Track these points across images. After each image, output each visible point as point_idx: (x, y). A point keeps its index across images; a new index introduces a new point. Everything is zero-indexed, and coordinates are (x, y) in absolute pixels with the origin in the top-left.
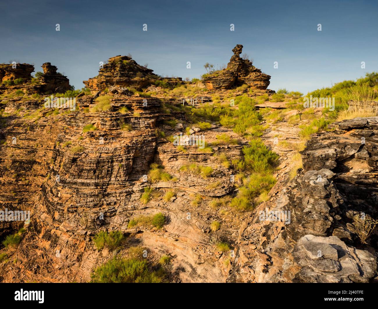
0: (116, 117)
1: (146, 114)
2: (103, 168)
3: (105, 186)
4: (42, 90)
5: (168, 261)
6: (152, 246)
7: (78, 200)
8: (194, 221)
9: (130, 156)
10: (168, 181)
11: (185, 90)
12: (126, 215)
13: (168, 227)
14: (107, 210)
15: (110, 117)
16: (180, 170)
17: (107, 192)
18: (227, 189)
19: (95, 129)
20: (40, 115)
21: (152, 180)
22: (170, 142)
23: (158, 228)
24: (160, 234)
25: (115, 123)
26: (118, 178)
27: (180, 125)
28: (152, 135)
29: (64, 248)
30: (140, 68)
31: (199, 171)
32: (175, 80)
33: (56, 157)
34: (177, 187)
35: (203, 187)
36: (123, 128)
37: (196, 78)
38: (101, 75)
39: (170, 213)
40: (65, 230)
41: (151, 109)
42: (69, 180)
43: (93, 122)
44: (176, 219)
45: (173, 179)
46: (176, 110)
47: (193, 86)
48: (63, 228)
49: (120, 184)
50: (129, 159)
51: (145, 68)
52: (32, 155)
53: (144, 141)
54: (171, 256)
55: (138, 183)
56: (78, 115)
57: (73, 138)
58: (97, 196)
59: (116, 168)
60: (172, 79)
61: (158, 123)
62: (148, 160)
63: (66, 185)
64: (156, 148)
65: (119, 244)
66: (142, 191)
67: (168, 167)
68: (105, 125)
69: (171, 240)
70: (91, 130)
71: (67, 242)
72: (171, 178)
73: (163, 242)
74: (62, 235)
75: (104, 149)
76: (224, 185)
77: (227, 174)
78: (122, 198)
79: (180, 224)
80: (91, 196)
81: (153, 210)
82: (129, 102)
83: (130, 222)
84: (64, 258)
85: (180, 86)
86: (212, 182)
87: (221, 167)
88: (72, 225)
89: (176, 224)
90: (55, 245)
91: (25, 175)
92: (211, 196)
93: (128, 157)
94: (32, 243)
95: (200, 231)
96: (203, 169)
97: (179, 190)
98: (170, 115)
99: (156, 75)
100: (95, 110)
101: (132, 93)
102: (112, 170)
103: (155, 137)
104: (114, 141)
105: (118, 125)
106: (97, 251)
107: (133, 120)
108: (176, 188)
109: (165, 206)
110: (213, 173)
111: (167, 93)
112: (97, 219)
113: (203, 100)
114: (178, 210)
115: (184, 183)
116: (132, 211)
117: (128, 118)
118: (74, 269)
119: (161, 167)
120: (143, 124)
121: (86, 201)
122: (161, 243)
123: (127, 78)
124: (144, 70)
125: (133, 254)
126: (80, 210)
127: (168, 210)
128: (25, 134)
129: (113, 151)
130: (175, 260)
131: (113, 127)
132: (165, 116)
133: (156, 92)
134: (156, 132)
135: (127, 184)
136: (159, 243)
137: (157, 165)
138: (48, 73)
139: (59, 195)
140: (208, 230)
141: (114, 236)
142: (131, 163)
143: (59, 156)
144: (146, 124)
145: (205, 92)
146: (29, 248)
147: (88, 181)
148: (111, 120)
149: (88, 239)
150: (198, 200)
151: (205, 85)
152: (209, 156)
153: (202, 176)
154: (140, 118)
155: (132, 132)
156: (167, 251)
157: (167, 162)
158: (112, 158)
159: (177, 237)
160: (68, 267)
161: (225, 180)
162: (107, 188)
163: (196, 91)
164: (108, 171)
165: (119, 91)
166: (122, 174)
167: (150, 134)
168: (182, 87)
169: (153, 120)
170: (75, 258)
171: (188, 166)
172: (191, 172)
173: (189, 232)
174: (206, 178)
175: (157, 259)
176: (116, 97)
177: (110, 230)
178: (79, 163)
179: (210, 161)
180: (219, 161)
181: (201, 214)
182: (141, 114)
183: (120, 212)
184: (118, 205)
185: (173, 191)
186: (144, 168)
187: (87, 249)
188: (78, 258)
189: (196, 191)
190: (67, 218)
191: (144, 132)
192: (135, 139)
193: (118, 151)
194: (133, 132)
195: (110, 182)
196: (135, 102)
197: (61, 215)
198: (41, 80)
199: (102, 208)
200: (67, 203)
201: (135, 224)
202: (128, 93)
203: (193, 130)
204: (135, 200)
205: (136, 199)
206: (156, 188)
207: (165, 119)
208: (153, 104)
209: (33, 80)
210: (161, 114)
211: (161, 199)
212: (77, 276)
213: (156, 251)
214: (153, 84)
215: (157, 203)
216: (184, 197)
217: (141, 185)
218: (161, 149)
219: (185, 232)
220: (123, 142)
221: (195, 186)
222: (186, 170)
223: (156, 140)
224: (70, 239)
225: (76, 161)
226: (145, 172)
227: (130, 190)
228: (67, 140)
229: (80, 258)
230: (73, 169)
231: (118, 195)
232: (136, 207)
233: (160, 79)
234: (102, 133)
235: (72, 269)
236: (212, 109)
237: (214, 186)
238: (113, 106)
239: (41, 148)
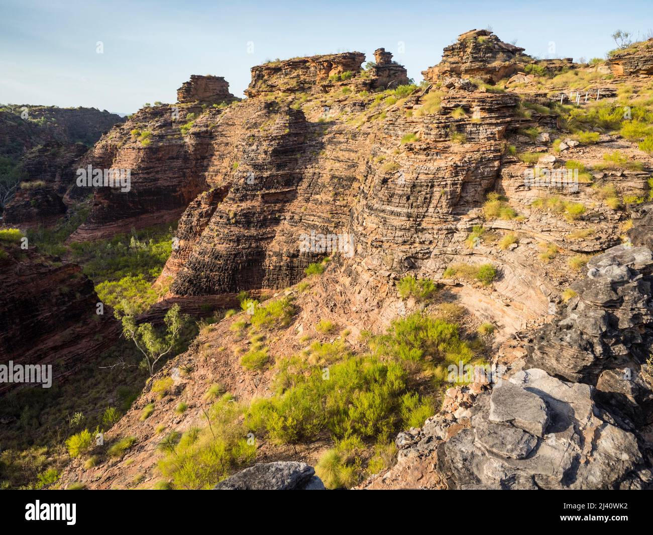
0: (445, 122)
1: (491, 118)
2: (419, 194)
3: (420, 218)
4: (371, 86)
5: (490, 331)
6: (473, 307)
7: (385, 233)
8: (538, 283)
9: (459, 180)
10: (510, 219)
11: (573, 77)
12: (443, 260)
13: (498, 285)
14: (418, 249)
15: (436, 123)
16: (532, 206)
17: (422, 226)
18: (605, 242)
19: (416, 140)
20: (365, 119)
21: (487, 216)
22: (523, 161)
23: (484, 284)
24: (486, 292)
25: (443, 132)
26: (439, 209)
27: (545, 137)
28: (496, 151)
29: (364, 289)
30: (504, 47)
31: (563, 209)
32: (560, 62)
33: (367, 176)
34: (523, 229)
35: (563, 234)
36: (453, 139)
37: (597, 58)
38: (444, 62)
39: (505, 265)
40: (366, 268)
41: (500, 110)
42: (376, 206)
43: (415, 130)
44: (512, 275)
45: (517, 218)
46: (543, 112)
47: (590, 70)
48: (364, 264)
49: (440, 218)
50: (456, 184)
51: (512, 46)
52: (352, 170)
53: (482, 158)
54: (497, 325)
55: (465, 218)
56: (398, 120)
57: (389, 152)
58: (409, 230)
59: (437, 195)
60: (554, 62)
61: (510, 133)
62: (485, 187)
63: (372, 212)
64: (499, 170)
65: (429, 296)
66: (470, 230)
67: (513, 200)
68: (430, 134)
69: (500, 303)
70: (411, 141)
71: (368, 282)
72: (516, 215)
73: (488, 303)
74: (363, 273)
75: (423, 168)
76: (601, 235)
77: (610, 218)
78: (440, 236)
79: (516, 284)
80: (401, 230)
81: (481, 258)
82: (468, 101)
83: (447, 270)
84: (363, 300)
85: (567, 72)
86: (581, 228)
87: (601, 206)
88: (376, 262)
89: (511, 283)
90: (355, 283)
91: (343, 194)
92: (574, 249)
93: (454, 181)
94: (333, 276)
95: (545, 298)
96: (569, 206)
97: (525, 235)
98: (529, 120)
99: (530, 56)
100: (420, 113)
101: (475, 87)
102: (431, 197)
103: (499, 154)
104: (438, 158)
105: (447, 135)
106: (401, 299)
107: (469, 128)
108: (520, 231)
109: (500, 255)
110: (585, 214)
111: (542, 84)
112: (405, 260)
113: (600, 95)
114: (517, 264)
115: (535, 225)
116: (453, 256)
117: (463, 124)
118: (373, 315)
119: (503, 199)
120: (484, 133)
121: (393, 235)
122: (486, 305)
123: (482, 63)
124: (511, 49)
125: (445, 312)
126: (386, 245)
127: (504, 261)
128: (346, 144)
129: (435, 171)
130: (501, 331)
131: (440, 137)
132: (522, 121)
133: (524, 83)
134: (502, 146)
135: (450, 218)
136: (484, 305)
137: (497, 196)
138: (381, 63)
139: (364, 224)
140: (557, 300)
141: (423, 285)
142: (459, 190)
143: (371, 174)
144: (488, 133)
145: (608, 81)
146: (330, 282)
147: (399, 210)
148: (438, 127)
149: (391, 283)
150: (550, 253)
151: (609, 68)
152: (584, 187)
153: (565, 218)
154: (480, 125)
155: (465, 145)
156: (492, 318)
157: (514, 192)
158: (432, 181)
159: (508, 301)
160: (366, 312)
161: (605, 227)
162: (422, 221)
163: (592, 80)
164: (425, 198)
165: (456, 85)
166: (444, 204)
167: (492, 149)
168: (570, 74)
169: (500, 128)
170: (375, 303)
171: (545, 201)
172: (549, 209)
173: (527, 298)
174: (571, 222)
175: (475, 326)
176: (452, 93)
177: (420, 277)
178: (390, 184)
179: (585, 194)
180: (600, 196)
181: (550, 275)
182: (483, 118)
183: (435, 255)
184: (434, 245)
185: (516, 235)
186: (477, 198)
187: (389, 295)
188: (378, 303)
189: (551, 239)
190: (370, 254)
191: (484, 146)
192: (468, 156)
193: (442, 172)
194: (468, 146)
195: (426, 214)
196: (476, 100)
197: (364, 249)
198: (372, 73)
199: (412, 247)
200: (371, 235)
201: (453, 273)
202: (468, 88)
203: (566, 143)
204: (458, 241)
205: (460, 240)
206: (491, 229)
207: (522, 126)
208: (504, 103)
209: (362, 73)
210: (516, 118)
211: (496, 245)
212: (374, 324)
213: (477, 314)
214: (522, 70)
215: (489, 250)
216: (530, 246)
217: (469, 221)
218: (506, 172)
219: (522, 297)
220: (450, 159)
221: (550, 231)
222: (541, 206)
223: (500, 158)
224: (371, 279)
225: (387, 182)
226: (477, 204)
227: (453, 227)
228: (382, 154)
229: (380, 303)
230: (383, 193)
231: (435, 232)
232: (458, 251)
233: (533, 62)
234: (424, 146)
235: (370, 315)
236: (610, 109)
237: (581, 234)
238: (443, 107)
239: (362, 162)
